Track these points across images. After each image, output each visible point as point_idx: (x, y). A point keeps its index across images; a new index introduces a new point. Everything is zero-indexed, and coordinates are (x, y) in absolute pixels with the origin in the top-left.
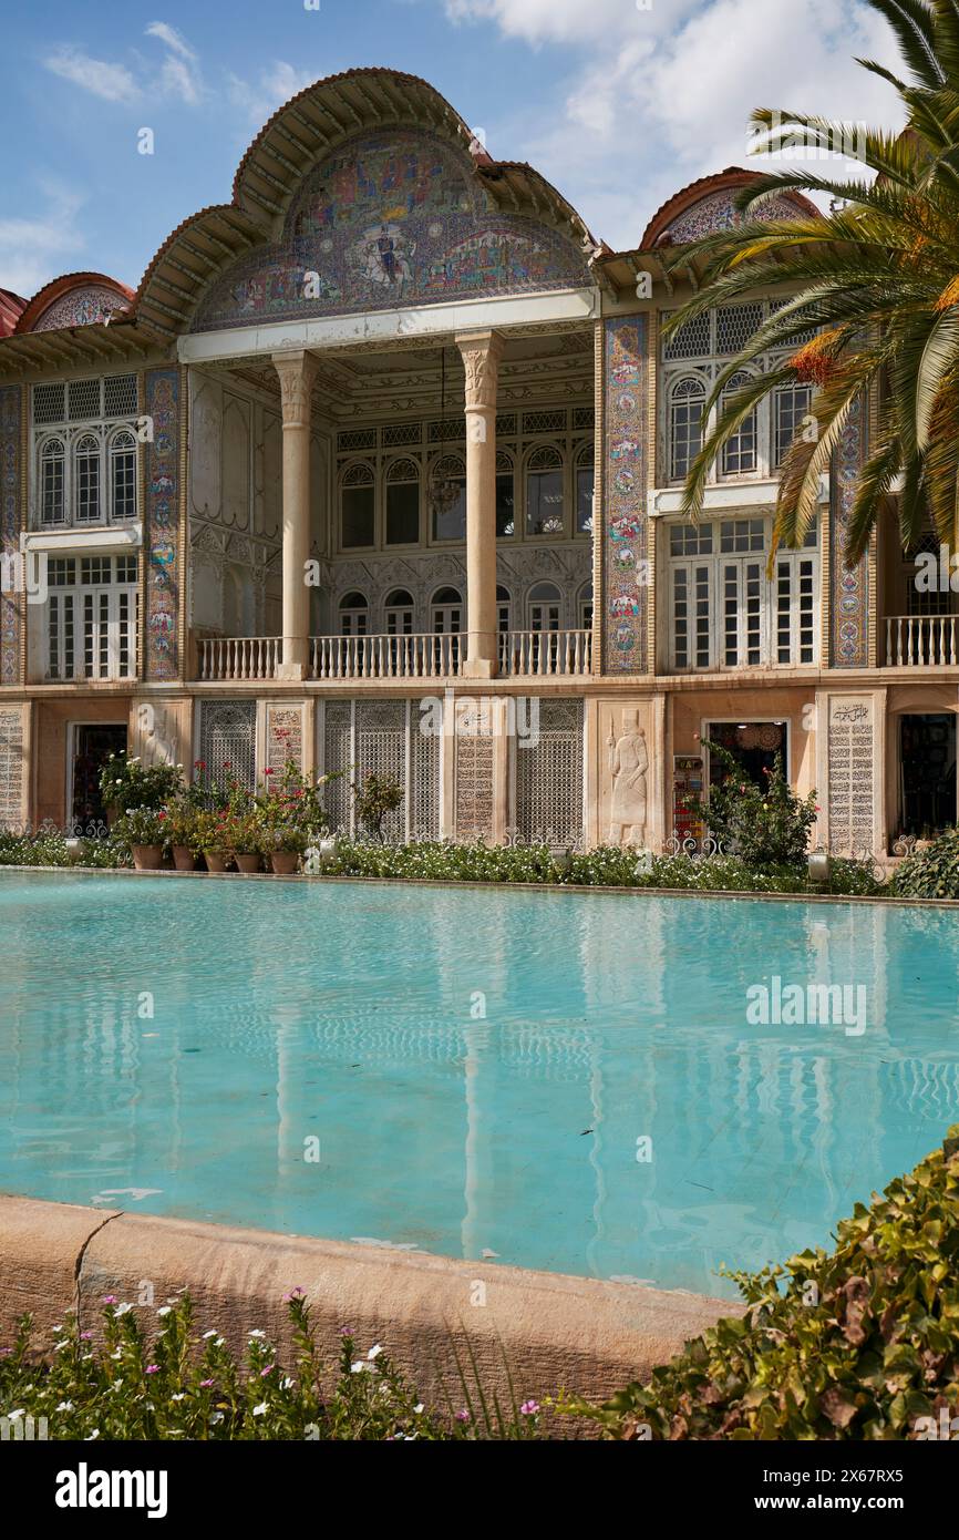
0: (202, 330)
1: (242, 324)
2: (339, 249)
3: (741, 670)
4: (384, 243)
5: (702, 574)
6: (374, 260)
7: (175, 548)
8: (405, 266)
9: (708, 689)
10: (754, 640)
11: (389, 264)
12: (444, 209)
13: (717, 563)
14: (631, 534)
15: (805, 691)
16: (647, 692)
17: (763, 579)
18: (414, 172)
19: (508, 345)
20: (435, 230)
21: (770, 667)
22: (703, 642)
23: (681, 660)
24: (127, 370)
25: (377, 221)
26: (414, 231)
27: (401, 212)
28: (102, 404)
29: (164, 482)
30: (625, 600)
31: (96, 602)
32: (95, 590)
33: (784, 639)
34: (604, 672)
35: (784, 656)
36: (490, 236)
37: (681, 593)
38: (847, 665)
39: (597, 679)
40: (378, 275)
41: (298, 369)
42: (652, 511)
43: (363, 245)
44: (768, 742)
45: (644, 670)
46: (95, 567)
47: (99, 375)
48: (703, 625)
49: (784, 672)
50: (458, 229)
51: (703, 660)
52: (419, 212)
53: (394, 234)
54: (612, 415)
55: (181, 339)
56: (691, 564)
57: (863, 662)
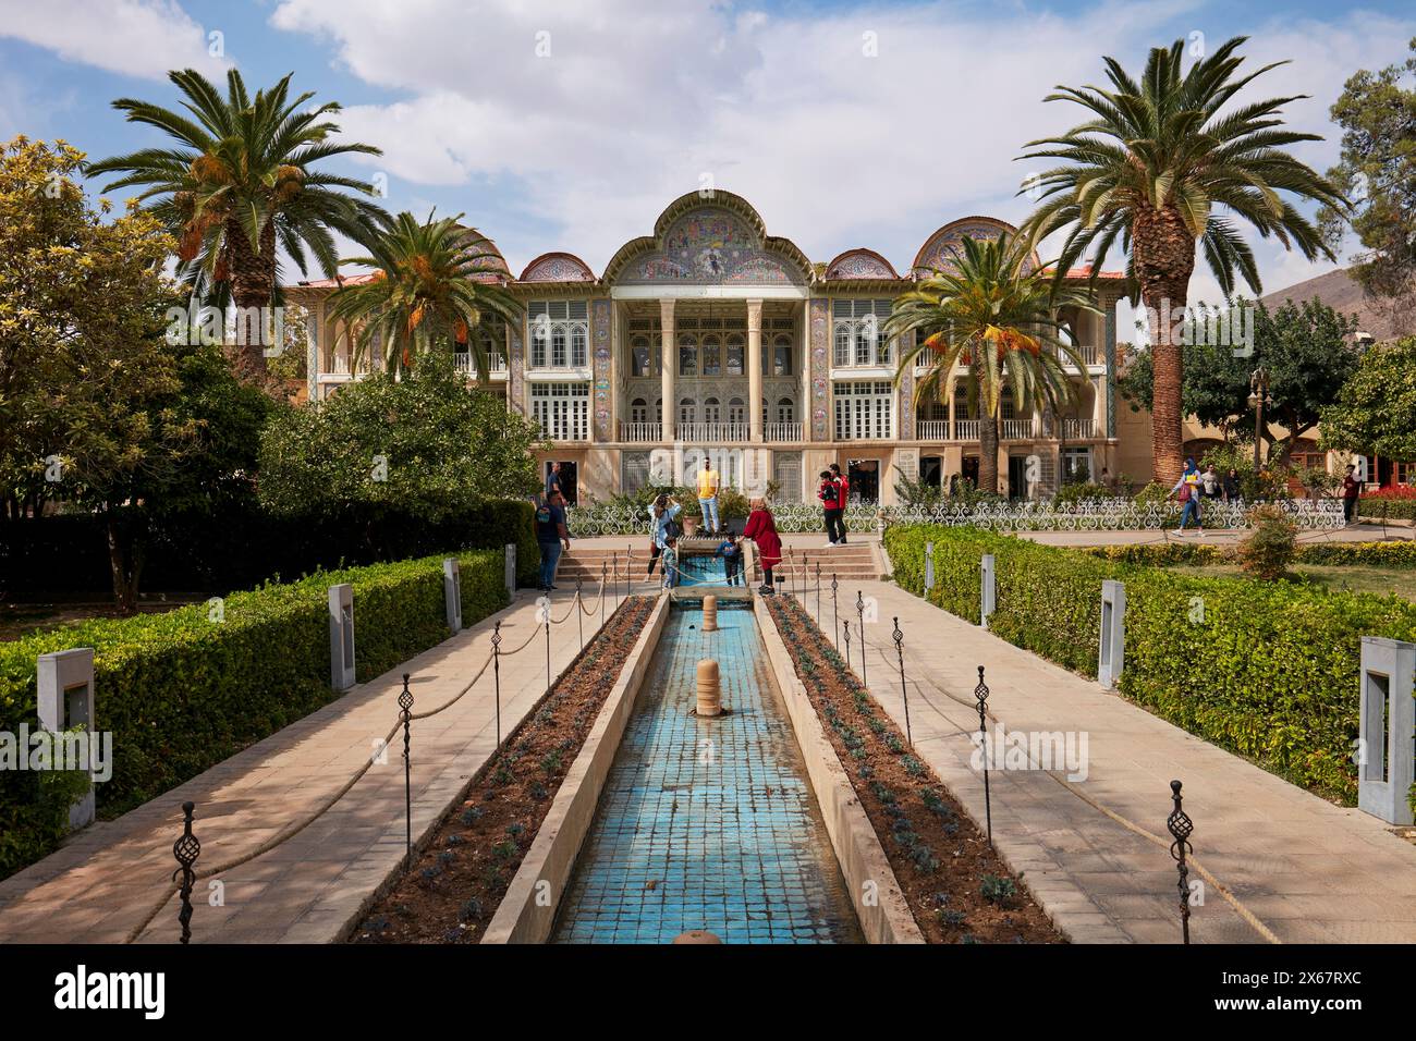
0: (622, 285)
1: (644, 284)
2: (690, 258)
3: (863, 441)
4: (711, 256)
5: (847, 402)
6: (708, 263)
7: (610, 382)
8: (722, 268)
9: (851, 447)
10: (868, 429)
11: (715, 266)
12: (740, 246)
13: (853, 398)
14: (823, 386)
15: (889, 449)
16: (831, 448)
17: (870, 406)
18: (726, 229)
19: (769, 306)
20: (736, 254)
21: (874, 439)
22: (848, 429)
23: (839, 436)
24: (582, 298)
25: (708, 247)
26: (726, 253)
27: (720, 245)
28: (568, 313)
29: (603, 351)
30: (820, 412)
31: (560, 405)
32: (560, 399)
33: (879, 428)
34: (812, 440)
35: (879, 435)
36: (760, 260)
37: (839, 410)
38: (906, 439)
39: (810, 443)
40: (710, 270)
41: (672, 307)
42: (831, 377)
43: (701, 256)
44: (871, 468)
45: (828, 440)
46: (560, 389)
47: (567, 300)
48: (848, 422)
49: (879, 441)
50: (746, 255)
51: (848, 436)
52: (729, 245)
53: (716, 253)
54: (814, 338)
55: (613, 288)
56: (843, 398)
57: (911, 438)
